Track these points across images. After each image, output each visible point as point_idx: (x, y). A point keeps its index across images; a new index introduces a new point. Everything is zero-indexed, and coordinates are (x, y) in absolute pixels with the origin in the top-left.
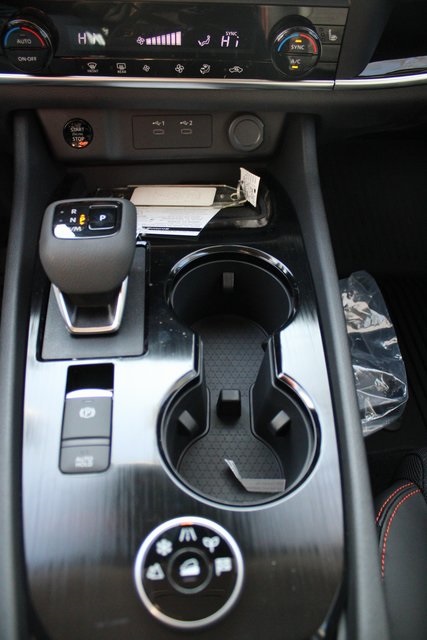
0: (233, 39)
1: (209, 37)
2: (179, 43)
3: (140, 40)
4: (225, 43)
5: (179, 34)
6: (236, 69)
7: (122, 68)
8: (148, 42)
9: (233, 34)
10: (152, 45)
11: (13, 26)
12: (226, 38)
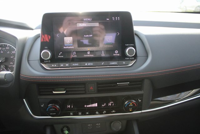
0: (112, 104)
1: (105, 104)
2: (97, 106)
3: (85, 106)
4: (110, 105)
5: (97, 104)
6: (113, 111)
7: (80, 113)
8: (88, 106)
9: (112, 102)
10: (89, 107)
11: (50, 106)
12: (110, 104)
